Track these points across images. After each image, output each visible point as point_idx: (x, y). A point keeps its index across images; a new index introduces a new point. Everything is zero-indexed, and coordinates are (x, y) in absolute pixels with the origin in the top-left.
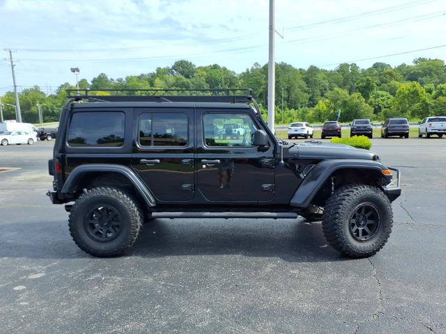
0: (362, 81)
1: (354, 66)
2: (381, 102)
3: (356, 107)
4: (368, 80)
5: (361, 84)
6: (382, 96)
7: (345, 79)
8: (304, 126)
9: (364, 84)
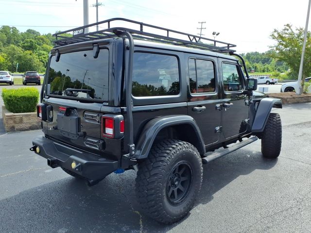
0: (27, 42)
1: (14, 29)
2: (43, 59)
3: (30, 61)
4: (31, 41)
5: (26, 44)
6: (44, 55)
7: (8, 38)
8: (9, 75)
9: (29, 44)
